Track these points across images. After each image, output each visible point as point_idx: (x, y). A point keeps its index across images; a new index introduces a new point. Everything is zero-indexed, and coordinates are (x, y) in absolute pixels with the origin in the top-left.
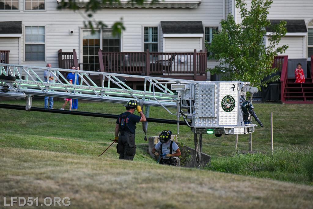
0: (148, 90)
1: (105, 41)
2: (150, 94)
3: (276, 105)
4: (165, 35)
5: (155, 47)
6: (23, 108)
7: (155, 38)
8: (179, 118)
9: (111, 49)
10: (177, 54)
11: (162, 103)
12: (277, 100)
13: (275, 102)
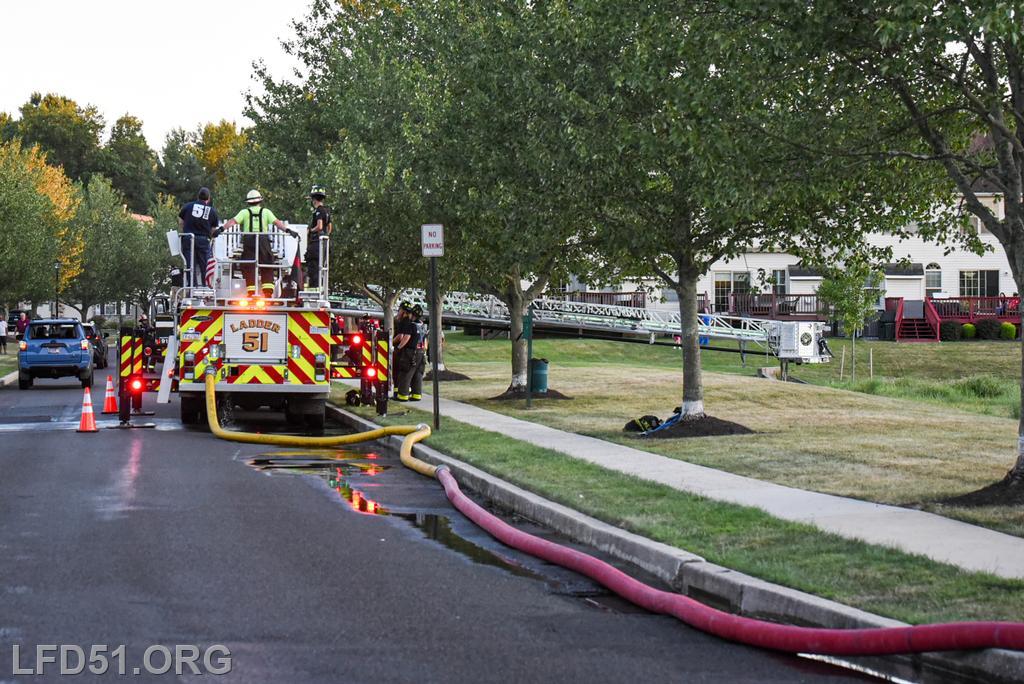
0: (745, 328)
1: (735, 283)
2: (747, 331)
3: (890, 343)
4: (792, 278)
5: (783, 288)
6: (648, 343)
7: (783, 280)
8: (767, 349)
9: (742, 291)
10: (801, 295)
11: (755, 339)
12: (892, 339)
13: (891, 340)
